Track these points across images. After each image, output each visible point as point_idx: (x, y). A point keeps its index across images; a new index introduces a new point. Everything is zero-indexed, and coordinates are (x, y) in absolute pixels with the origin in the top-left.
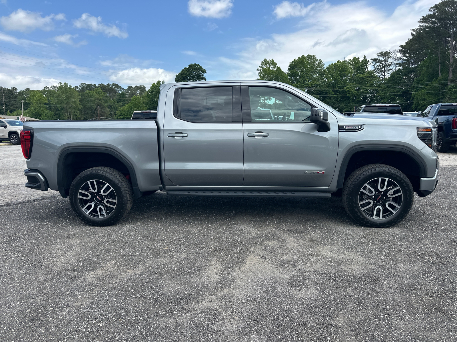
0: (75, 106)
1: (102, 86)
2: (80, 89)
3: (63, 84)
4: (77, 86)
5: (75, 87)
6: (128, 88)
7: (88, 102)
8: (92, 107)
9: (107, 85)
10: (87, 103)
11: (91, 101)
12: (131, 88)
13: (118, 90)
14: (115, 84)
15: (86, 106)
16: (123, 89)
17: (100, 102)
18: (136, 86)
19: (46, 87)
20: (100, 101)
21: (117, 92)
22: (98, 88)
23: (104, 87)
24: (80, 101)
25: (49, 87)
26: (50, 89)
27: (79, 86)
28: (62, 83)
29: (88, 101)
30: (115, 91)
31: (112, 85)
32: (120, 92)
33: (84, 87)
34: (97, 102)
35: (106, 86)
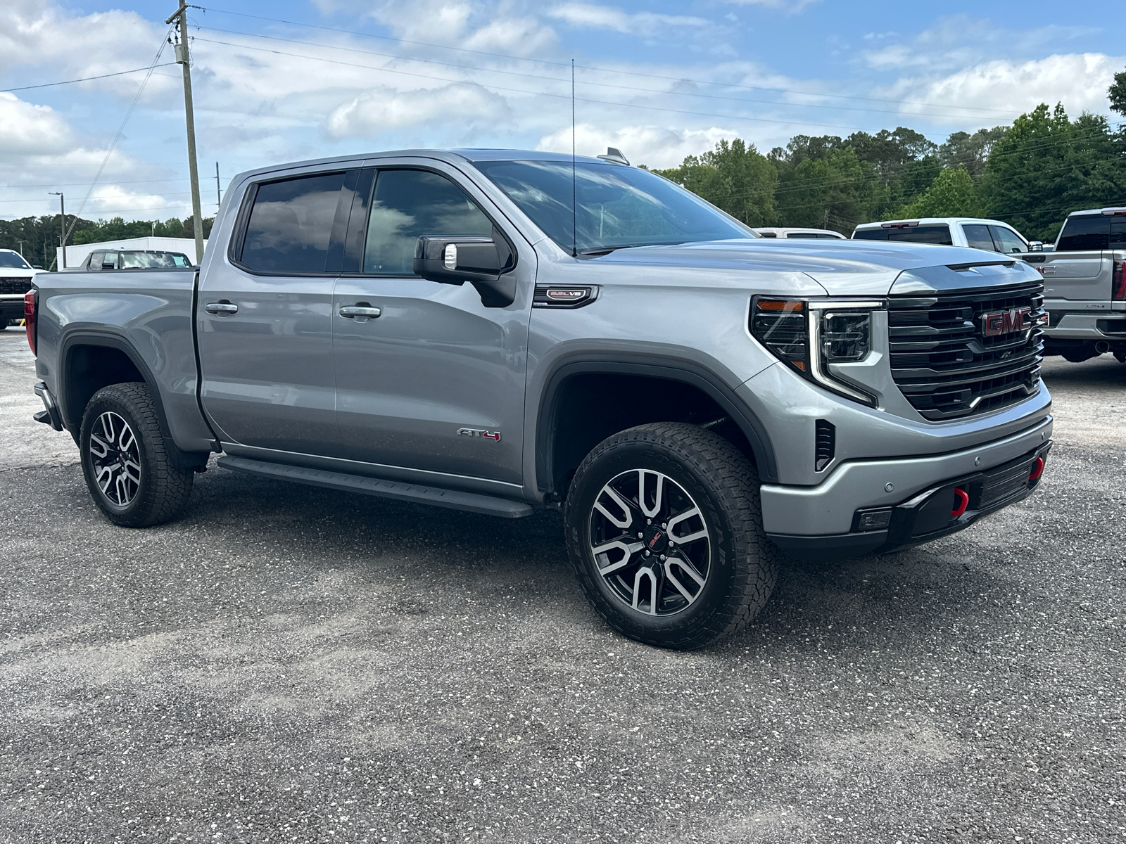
0: (761, 213)
1: (859, 140)
2: (787, 156)
3: (730, 147)
4: (780, 148)
5: (775, 150)
6: (949, 141)
7: (803, 199)
8: (814, 216)
9: (879, 134)
10: (798, 204)
11: (812, 195)
12: (961, 139)
13: (914, 152)
14: (906, 130)
15: (795, 211)
16: (931, 145)
17: (843, 196)
18: (983, 132)
19: (691, 157)
20: (842, 192)
21: (909, 157)
22: (844, 148)
23: (865, 144)
24: (777, 197)
25: (698, 159)
26: (700, 163)
27: (785, 149)
28: (727, 143)
29: (802, 195)
30: (903, 155)
31: (895, 134)
32: (921, 157)
33: (801, 148)
34: (833, 197)
35: (874, 139)
